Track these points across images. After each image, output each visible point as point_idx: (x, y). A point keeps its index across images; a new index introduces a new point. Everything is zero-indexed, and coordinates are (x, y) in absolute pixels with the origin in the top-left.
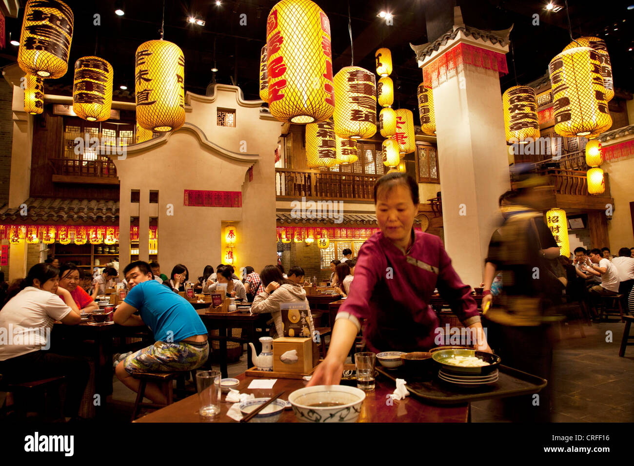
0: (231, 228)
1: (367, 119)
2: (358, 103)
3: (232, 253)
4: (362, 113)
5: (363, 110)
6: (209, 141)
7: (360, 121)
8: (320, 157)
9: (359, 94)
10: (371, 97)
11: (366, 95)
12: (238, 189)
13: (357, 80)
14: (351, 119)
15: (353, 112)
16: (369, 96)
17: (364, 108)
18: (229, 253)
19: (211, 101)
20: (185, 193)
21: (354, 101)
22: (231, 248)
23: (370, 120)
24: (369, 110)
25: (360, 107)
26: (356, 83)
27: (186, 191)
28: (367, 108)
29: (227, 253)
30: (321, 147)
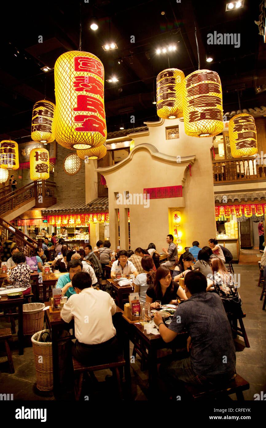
0: (176, 213)
1: (203, 116)
2: (193, 105)
3: (176, 230)
4: (198, 113)
5: (198, 110)
6: (161, 153)
7: (196, 121)
8: (237, 149)
9: (194, 96)
10: (208, 94)
11: (201, 95)
12: (180, 184)
13: (193, 84)
14: (189, 122)
15: (191, 114)
16: (204, 95)
17: (200, 108)
18: (175, 231)
19: (160, 124)
20: (144, 191)
21: (191, 105)
22: (176, 227)
23: (206, 117)
24: (205, 108)
25: (195, 108)
26: (192, 87)
27: (144, 189)
28: (203, 106)
29: (174, 230)
30: (237, 140)
